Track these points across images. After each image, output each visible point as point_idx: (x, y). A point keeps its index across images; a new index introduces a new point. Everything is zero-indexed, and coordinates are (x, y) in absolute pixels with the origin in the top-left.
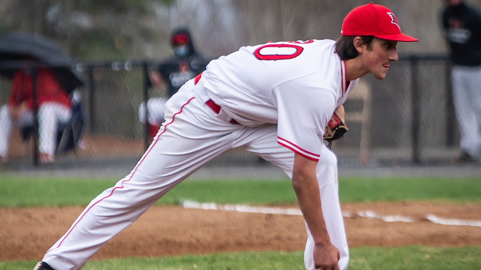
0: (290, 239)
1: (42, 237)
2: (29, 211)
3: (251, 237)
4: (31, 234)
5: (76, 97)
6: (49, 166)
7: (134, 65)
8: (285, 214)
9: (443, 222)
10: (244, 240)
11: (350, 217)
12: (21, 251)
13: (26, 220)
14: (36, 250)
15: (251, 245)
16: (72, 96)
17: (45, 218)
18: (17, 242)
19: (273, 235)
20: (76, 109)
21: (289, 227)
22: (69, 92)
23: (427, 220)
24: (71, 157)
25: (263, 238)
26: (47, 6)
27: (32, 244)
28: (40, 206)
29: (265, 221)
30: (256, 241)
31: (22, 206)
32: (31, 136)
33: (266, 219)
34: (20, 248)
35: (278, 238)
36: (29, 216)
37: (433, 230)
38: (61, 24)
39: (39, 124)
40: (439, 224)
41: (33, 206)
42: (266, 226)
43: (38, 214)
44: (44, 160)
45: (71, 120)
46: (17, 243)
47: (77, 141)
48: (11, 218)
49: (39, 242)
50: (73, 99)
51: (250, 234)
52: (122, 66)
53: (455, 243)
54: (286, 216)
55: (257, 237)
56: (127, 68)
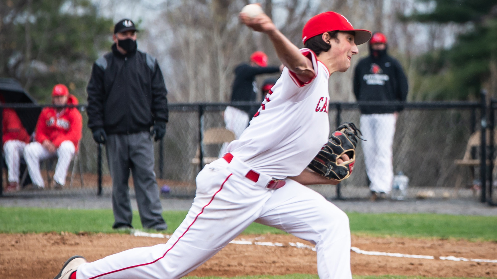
11: (282, 246)
19: (215, 262)
21: (228, 255)
43: (4, 240)
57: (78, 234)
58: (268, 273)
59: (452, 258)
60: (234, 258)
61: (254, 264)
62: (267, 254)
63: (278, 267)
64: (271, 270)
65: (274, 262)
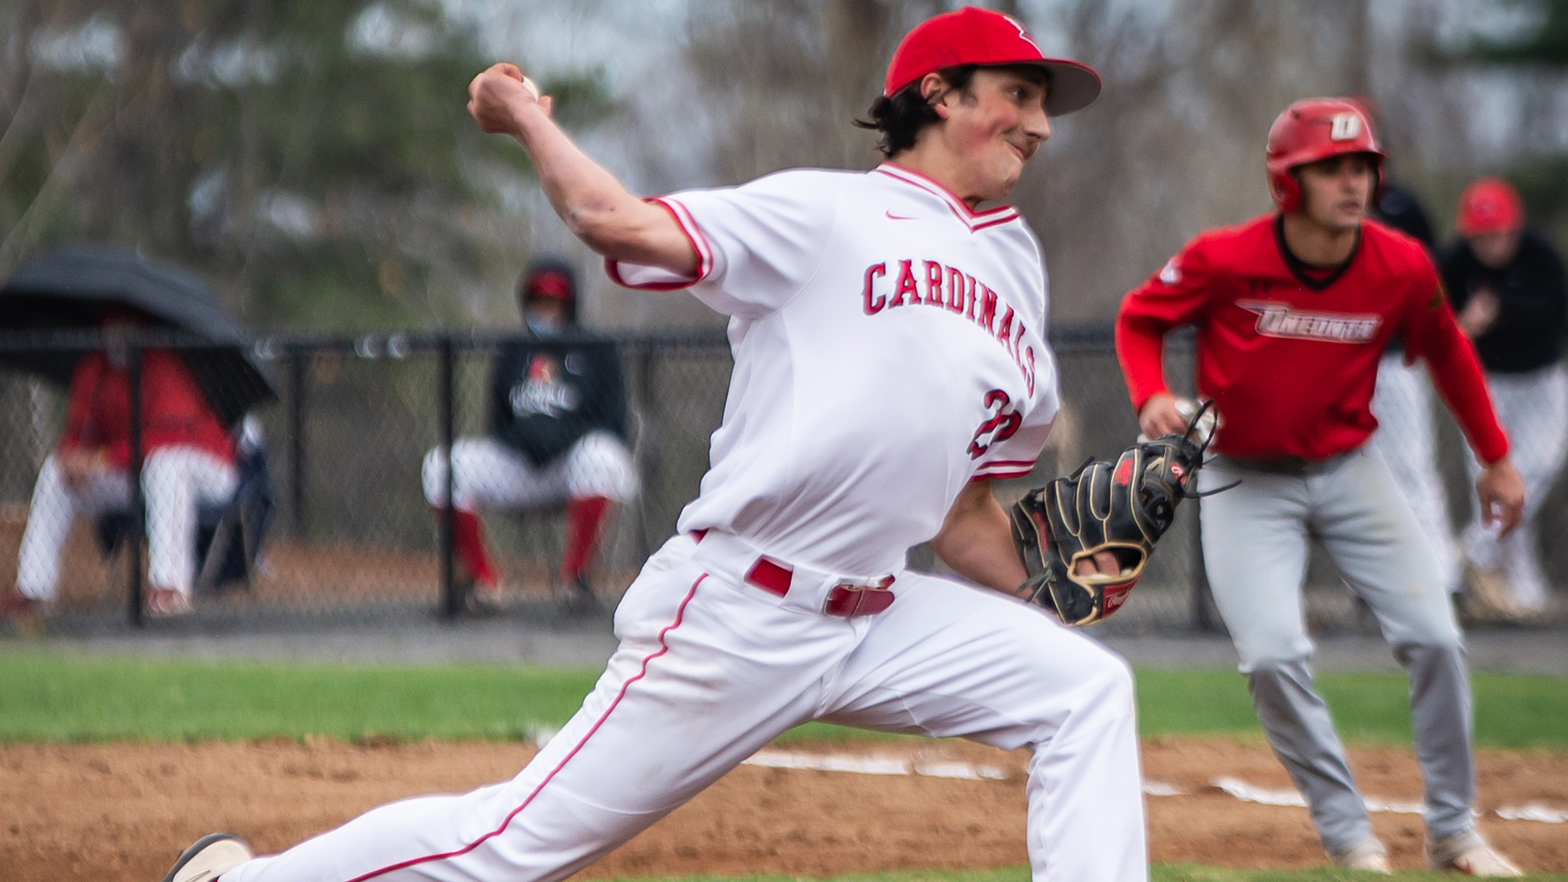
0: (831, 840)
1: (137, 828)
2: (104, 753)
3: (722, 833)
4: (106, 819)
5: (251, 431)
6: (176, 627)
7: (415, 344)
8: (820, 769)
9: (1263, 796)
10: (701, 843)
11: (1002, 778)
12: (76, 867)
13: (94, 777)
14: (116, 864)
15: (721, 857)
16: (242, 431)
17: (149, 774)
18: (66, 841)
19: (784, 829)
20: (250, 466)
21: (829, 808)
22: (230, 420)
23: (1219, 791)
24: (236, 601)
25: (756, 836)
26: (190, 172)
27: (107, 847)
28: (132, 740)
29: (764, 790)
30: (735, 844)
31: (83, 739)
32: (126, 542)
33: (768, 782)
34: (72, 857)
35: (798, 837)
36: (104, 769)
37: (1232, 820)
38: (230, 224)
39: (147, 509)
40: (1254, 803)
41: (114, 739)
42: (766, 803)
43: (126, 763)
44: (159, 607)
45: (236, 497)
46: (64, 844)
47: (254, 555)
48: (53, 772)
49: (127, 841)
50: (243, 440)
51: (720, 825)
52: (384, 345)
53: (1292, 857)
54: (823, 774)
55: (739, 834)
56: (396, 353)
57: (361, 743)
58: (952, 864)
59: (1538, 813)
60: (849, 819)
61: (910, 836)
62: (951, 801)
63: (987, 845)
64: (963, 854)
65: (974, 830)
